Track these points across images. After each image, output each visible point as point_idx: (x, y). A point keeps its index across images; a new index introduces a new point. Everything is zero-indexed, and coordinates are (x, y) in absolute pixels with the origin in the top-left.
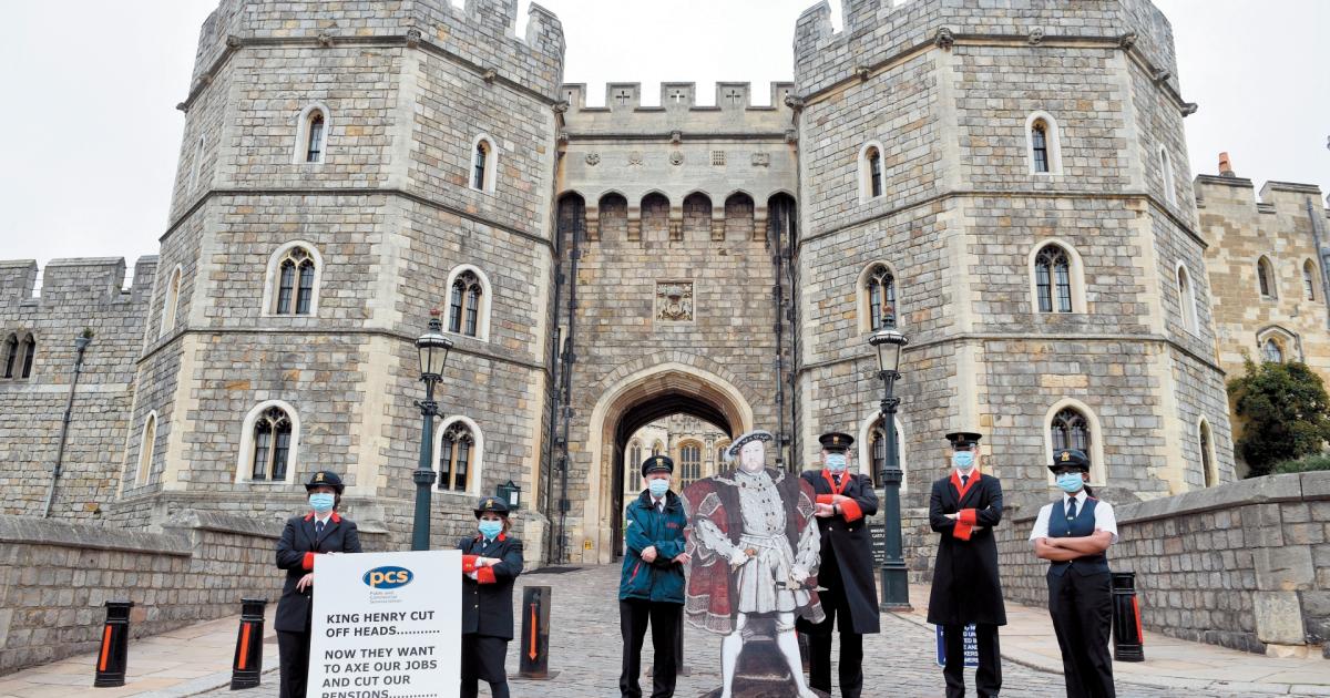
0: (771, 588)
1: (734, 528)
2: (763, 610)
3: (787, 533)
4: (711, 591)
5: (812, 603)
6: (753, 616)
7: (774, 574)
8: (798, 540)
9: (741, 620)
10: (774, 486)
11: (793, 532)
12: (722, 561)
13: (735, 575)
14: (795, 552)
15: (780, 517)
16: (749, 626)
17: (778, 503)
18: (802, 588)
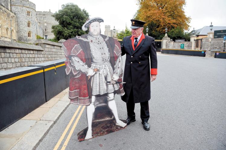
0: (105, 84)
1: (89, 61)
2: (102, 93)
3: (111, 61)
4: (79, 88)
5: (120, 89)
6: (98, 96)
7: (106, 78)
8: (115, 64)
9: (93, 98)
10: (104, 42)
11: (113, 61)
12: (84, 75)
13: (90, 80)
14: (114, 69)
15: (107, 55)
16: (97, 100)
17: (106, 49)
18: (117, 83)
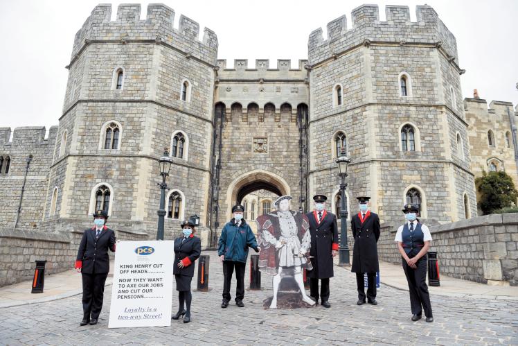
0: (292, 257)
1: (277, 233)
2: (289, 265)
3: (298, 235)
4: (268, 258)
5: (307, 262)
6: (285, 268)
7: (293, 252)
8: (302, 238)
9: (280, 269)
10: (293, 217)
11: (300, 235)
12: (273, 247)
13: (278, 251)
14: (301, 243)
15: (295, 229)
16: (283, 271)
17: (294, 224)
18: (304, 256)
